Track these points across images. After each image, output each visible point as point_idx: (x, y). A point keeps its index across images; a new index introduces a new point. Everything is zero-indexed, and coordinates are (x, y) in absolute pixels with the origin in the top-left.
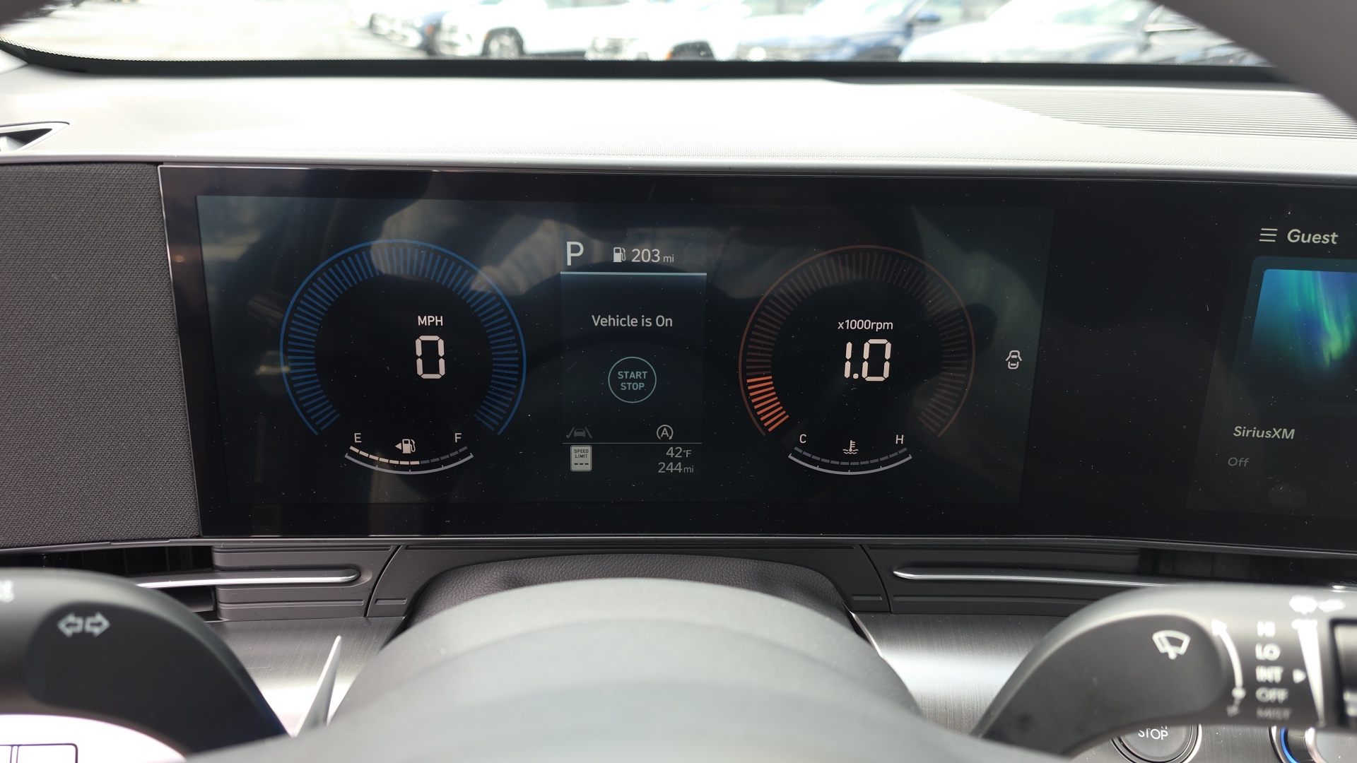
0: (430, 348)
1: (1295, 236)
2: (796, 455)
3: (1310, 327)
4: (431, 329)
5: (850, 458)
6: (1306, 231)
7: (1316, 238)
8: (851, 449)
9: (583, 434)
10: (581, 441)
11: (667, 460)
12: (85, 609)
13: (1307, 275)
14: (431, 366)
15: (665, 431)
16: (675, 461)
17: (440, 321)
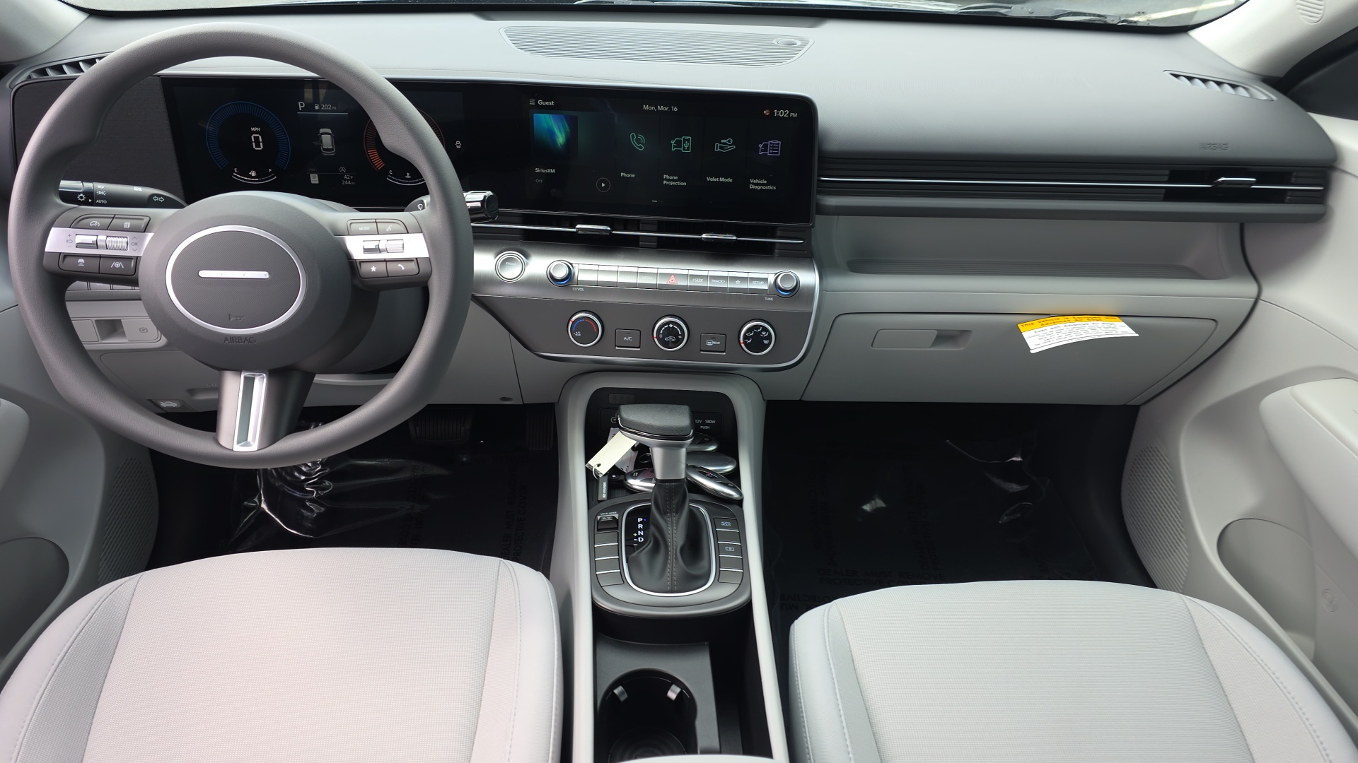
0: (256, 138)
1: (540, 102)
2: (389, 178)
3: (552, 134)
4: (256, 132)
5: (408, 179)
6: (544, 101)
7: (547, 103)
8: (408, 176)
9: (313, 170)
10: (313, 173)
11: (345, 180)
12: (159, 196)
13: (547, 115)
14: (258, 146)
15: (342, 169)
16: (348, 180)
17: (259, 129)
